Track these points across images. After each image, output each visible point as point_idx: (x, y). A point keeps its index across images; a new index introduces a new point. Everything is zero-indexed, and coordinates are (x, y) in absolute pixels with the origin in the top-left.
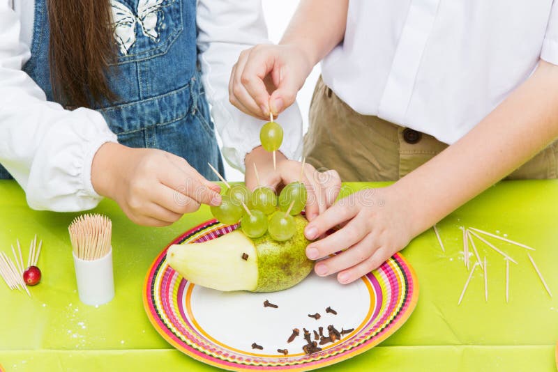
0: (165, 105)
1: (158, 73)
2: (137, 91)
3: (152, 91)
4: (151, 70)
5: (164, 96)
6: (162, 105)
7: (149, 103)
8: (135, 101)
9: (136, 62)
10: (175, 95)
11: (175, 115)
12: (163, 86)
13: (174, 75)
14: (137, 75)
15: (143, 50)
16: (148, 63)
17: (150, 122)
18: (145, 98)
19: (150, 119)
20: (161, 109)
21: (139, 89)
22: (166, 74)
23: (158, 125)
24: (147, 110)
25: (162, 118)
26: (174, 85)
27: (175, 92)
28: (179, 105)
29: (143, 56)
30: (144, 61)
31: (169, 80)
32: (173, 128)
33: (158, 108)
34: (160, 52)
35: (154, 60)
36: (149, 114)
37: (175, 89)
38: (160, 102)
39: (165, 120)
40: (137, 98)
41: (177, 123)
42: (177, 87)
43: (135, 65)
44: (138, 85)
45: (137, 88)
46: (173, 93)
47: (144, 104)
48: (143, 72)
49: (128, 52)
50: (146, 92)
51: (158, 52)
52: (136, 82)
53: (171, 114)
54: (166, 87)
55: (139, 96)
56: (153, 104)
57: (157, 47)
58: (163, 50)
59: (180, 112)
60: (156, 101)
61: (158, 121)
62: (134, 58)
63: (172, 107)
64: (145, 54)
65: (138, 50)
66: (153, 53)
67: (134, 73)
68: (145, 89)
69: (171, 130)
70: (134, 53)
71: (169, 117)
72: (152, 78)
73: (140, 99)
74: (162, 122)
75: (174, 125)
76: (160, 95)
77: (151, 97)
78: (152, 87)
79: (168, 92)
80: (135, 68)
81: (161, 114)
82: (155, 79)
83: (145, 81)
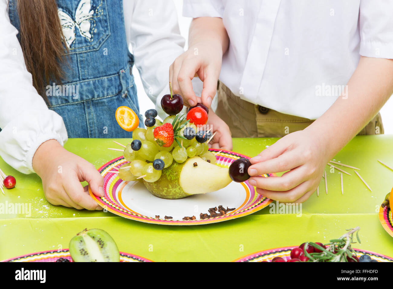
0: (98, 86)
1: (93, 62)
2: (78, 74)
3: (88, 75)
4: (87, 60)
5: (97, 79)
6: (96, 85)
7: (86, 83)
8: (77, 81)
9: (77, 54)
10: (106, 79)
11: (105, 93)
12: (96, 72)
13: (105, 65)
14: (78, 63)
15: (80, 45)
16: (85, 55)
17: (87, 96)
18: (83, 79)
19: (87, 94)
20: (95, 88)
21: (79, 73)
22: (98, 64)
23: (93, 99)
24: (85, 88)
25: (96, 94)
26: (105, 73)
27: (106, 77)
28: (109, 87)
29: (81, 50)
30: (81, 53)
31: (101, 69)
32: (104, 102)
33: (92, 86)
34: (94, 48)
35: (89, 54)
36: (86, 90)
37: (106, 76)
38: (94, 84)
39: (98, 96)
40: (78, 79)
41: (108, 99)
42: (107, 74)
43: (75, 56)
44: (78, 70)
45: (77, 72)
46: (104, 78)
47: (83, 84)
48: (81, 61)
49: (70, 47)
50: (84, 75)
51: (92, 48)
52: (77, 68)
53: (102, 92)
54: (99, 73)
55: (79, 77)
56: (89, 84)
57: (91, 45)
58: (96, 47)
59: (110, 92)
60: (91, 82)
61: (93, 97)
62: (75, 50)
63: (104, 88)
64: (82, 49)
65: (77, 46)
66: (88, 49)
67: (75, 61)
68: (83, 73)
69: (103, 104)
70: (75, 48)
71: (101, 95)
72: (89, 66)
73: (80, 80)
74: (96, 97)
75: (105, 100)
76: (94, 78)
77: (88, 79)
78: (88, 72)
79: (100, 77)
80: (76, 58)
81: (95, 92)
82: (91, 66)
83: (83, 68)
